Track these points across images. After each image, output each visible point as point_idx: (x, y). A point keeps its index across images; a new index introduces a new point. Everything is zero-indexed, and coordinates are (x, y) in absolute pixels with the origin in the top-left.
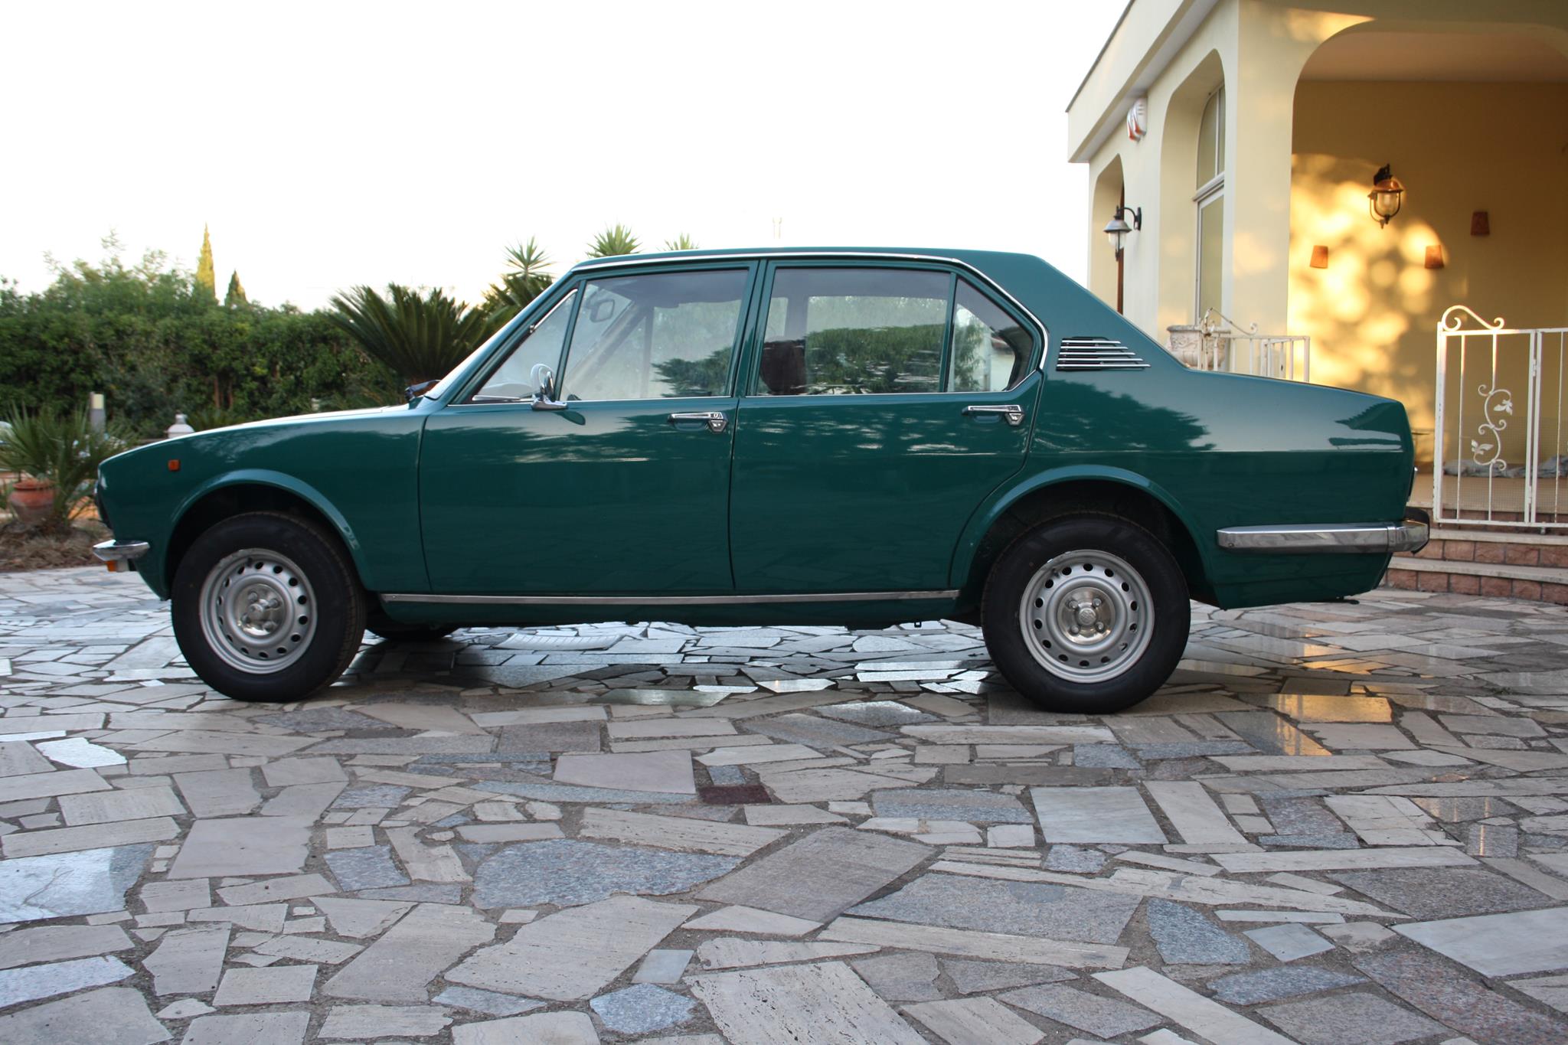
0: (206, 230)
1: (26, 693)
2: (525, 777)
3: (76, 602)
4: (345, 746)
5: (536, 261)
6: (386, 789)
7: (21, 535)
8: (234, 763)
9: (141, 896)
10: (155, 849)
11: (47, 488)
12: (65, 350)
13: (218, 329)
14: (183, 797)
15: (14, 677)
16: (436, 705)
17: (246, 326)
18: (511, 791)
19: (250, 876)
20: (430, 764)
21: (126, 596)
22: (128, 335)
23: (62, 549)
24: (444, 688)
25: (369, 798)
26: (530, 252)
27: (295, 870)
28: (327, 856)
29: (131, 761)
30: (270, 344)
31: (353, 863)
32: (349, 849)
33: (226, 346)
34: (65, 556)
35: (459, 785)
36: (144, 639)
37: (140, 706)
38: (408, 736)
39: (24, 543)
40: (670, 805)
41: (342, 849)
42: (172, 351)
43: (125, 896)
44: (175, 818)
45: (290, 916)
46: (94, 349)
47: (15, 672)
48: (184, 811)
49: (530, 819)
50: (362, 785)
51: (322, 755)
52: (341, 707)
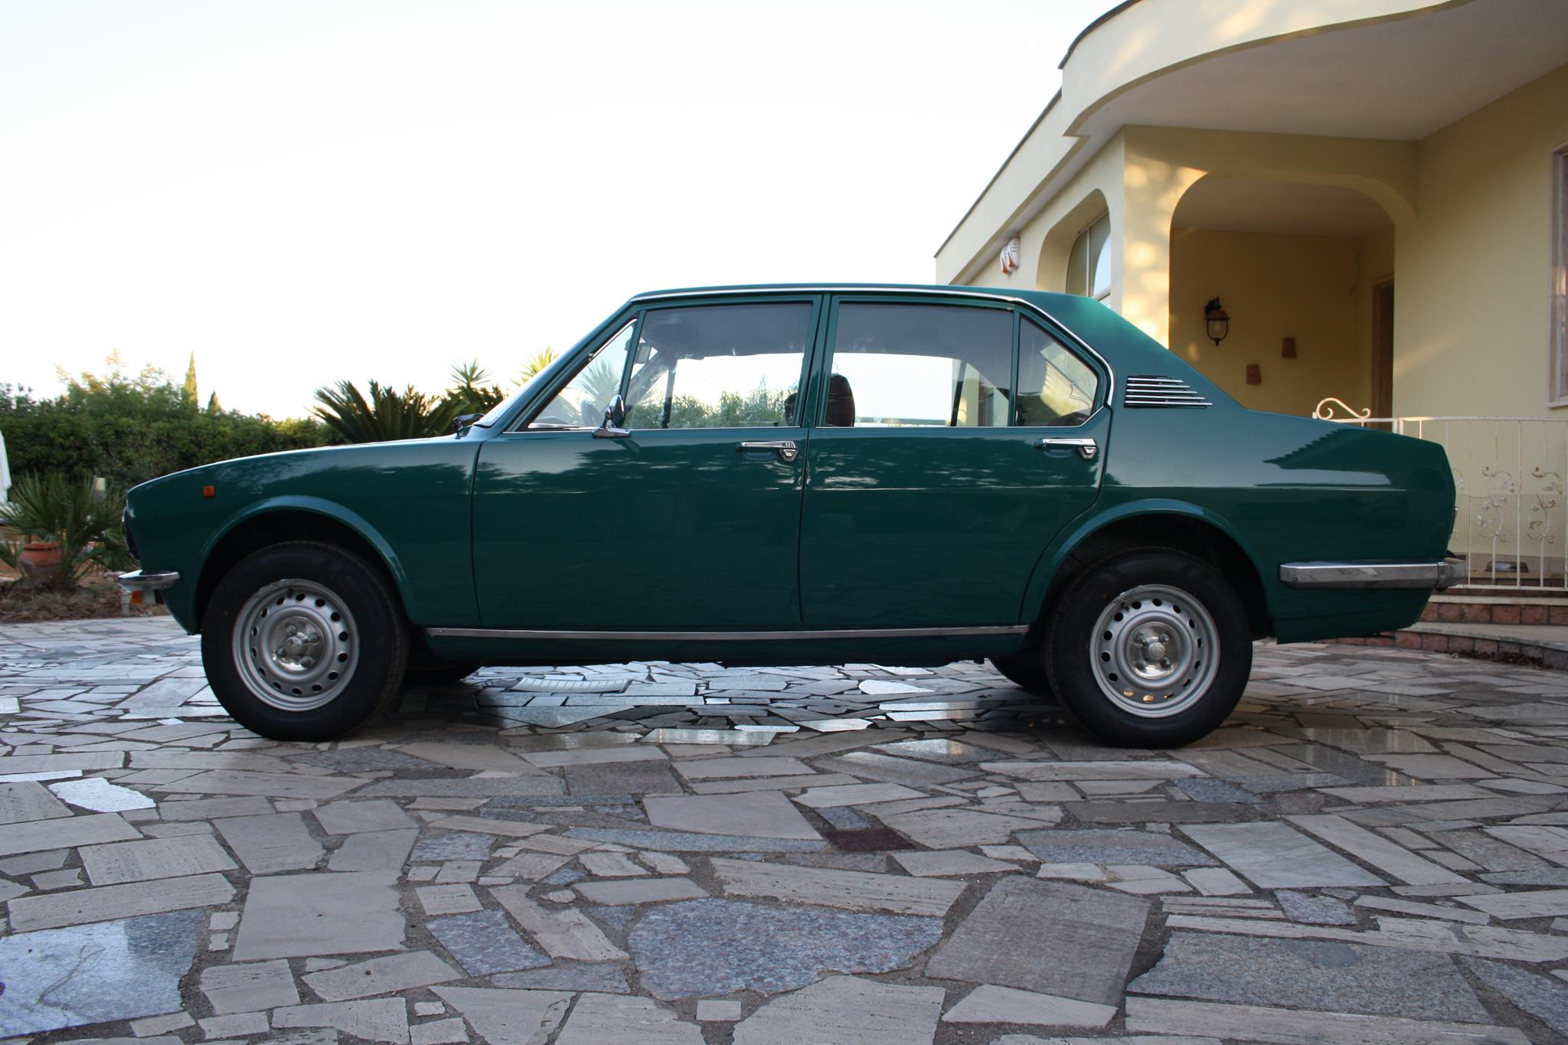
0: (192, 357)
1: (36, 730)
2: (619, 823)
3: (83, 647)
4: (401, 788)
5: (477, 378)
6: (466, 838)
7: (29, 591)
8: (281, 806)
9: (202, 988)
10: (208, 918)
11: (55, 548)
12: (71, 447)
13: (203, 431)
14: (230, 847)
15: (22, 715)
16: (478, 744)
17: (228, 430)
18: (613, 839)
19: (340, 956)
20: (503, 807)
21: (132, 643)
22: (126, 434)
23: (68, 604)
24: (478, 728)
25: (450, 847)
26: (473, 370)
27: (398, 947)
28: (431, 926)
29: (161, 805)
30: (247, 445)
31: (467, 935)
32: (454, 915)
33: (210, 445)
34: (71, 610)
35: (547, 831)
36: (156, 681)
37: (162, 745)
38: (464, 777)
39: (32, 597)
40: (805, 853)
41: (445, 916)
42: (164, 449)
43: (179, 987)
44: (226, 874)
45: (414, 1018)
46: (97, 445)
47: (23, 710)
48: (235, 866)
49: (654, 873)
50: (436, 832)
51: (377, 798)
52: (379, 746)
